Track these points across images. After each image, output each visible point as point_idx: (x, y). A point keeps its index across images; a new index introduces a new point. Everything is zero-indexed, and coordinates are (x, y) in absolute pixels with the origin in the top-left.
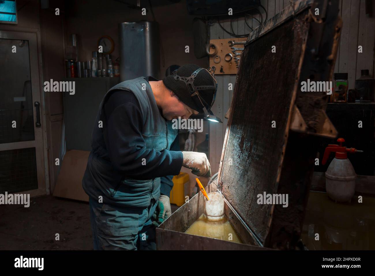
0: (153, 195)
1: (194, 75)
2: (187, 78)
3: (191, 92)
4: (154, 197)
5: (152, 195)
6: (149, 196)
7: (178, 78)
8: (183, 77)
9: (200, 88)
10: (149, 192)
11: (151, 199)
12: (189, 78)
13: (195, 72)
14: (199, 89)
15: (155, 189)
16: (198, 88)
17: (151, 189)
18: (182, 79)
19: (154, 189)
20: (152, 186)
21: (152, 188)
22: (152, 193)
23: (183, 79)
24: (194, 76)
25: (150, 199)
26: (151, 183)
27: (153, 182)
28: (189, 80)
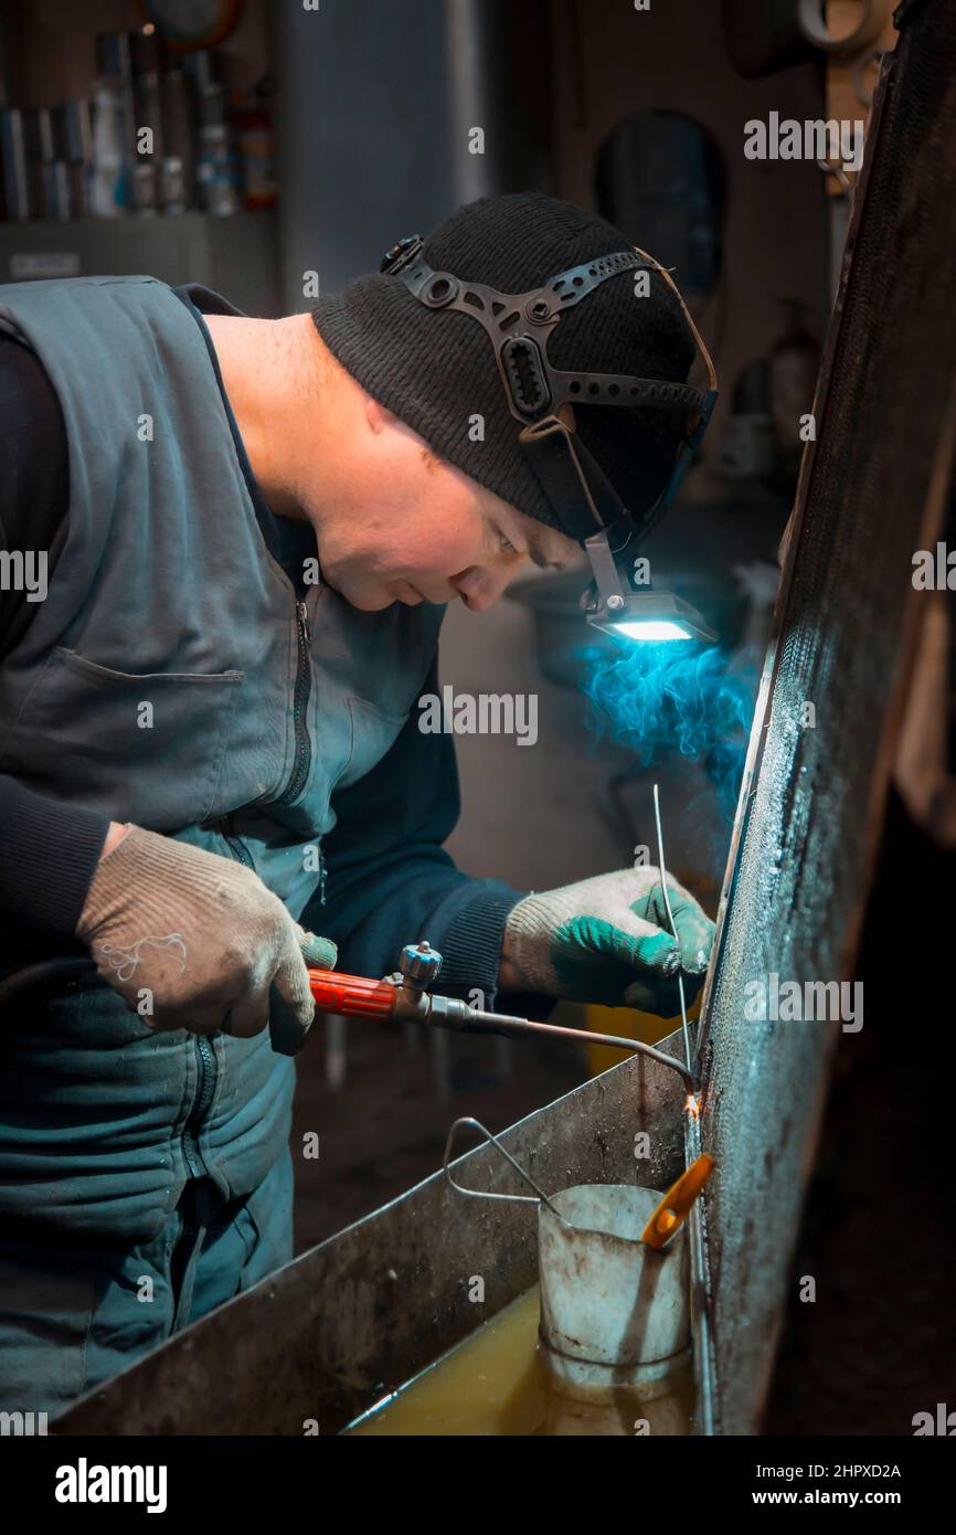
0: (207, 1154)
1: (564, 291)
2: (502, 299)
3: (522, 404)
4: (213, 1169)
5: (198, 1150)
6: (179, 1153)
7: (442, 286)
8: (479, 290)
9: (594, 389)
10: (175, 1124)
11: (184, 1177)
12: (521, 303)
13: (581, 271)
14: (581, 398)
15: (227, 1102)
16: (575, 387)
17: (186, 1100)
18: (471, 298)
19: (217, 1107)
20: (193, 1075)
21: (193, 1093)
22: (205, 1139)
23: (480, 306)
24: (564, 298)
25: (179, 1177)
26: (187, 1052)
27: (213, 1050)
28: (516, 316)
